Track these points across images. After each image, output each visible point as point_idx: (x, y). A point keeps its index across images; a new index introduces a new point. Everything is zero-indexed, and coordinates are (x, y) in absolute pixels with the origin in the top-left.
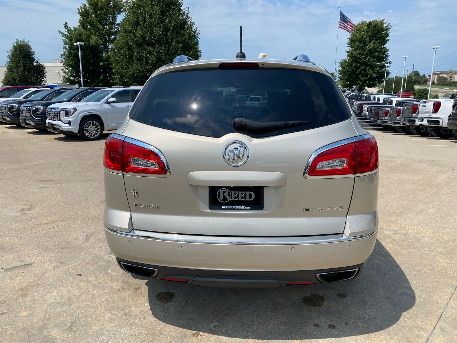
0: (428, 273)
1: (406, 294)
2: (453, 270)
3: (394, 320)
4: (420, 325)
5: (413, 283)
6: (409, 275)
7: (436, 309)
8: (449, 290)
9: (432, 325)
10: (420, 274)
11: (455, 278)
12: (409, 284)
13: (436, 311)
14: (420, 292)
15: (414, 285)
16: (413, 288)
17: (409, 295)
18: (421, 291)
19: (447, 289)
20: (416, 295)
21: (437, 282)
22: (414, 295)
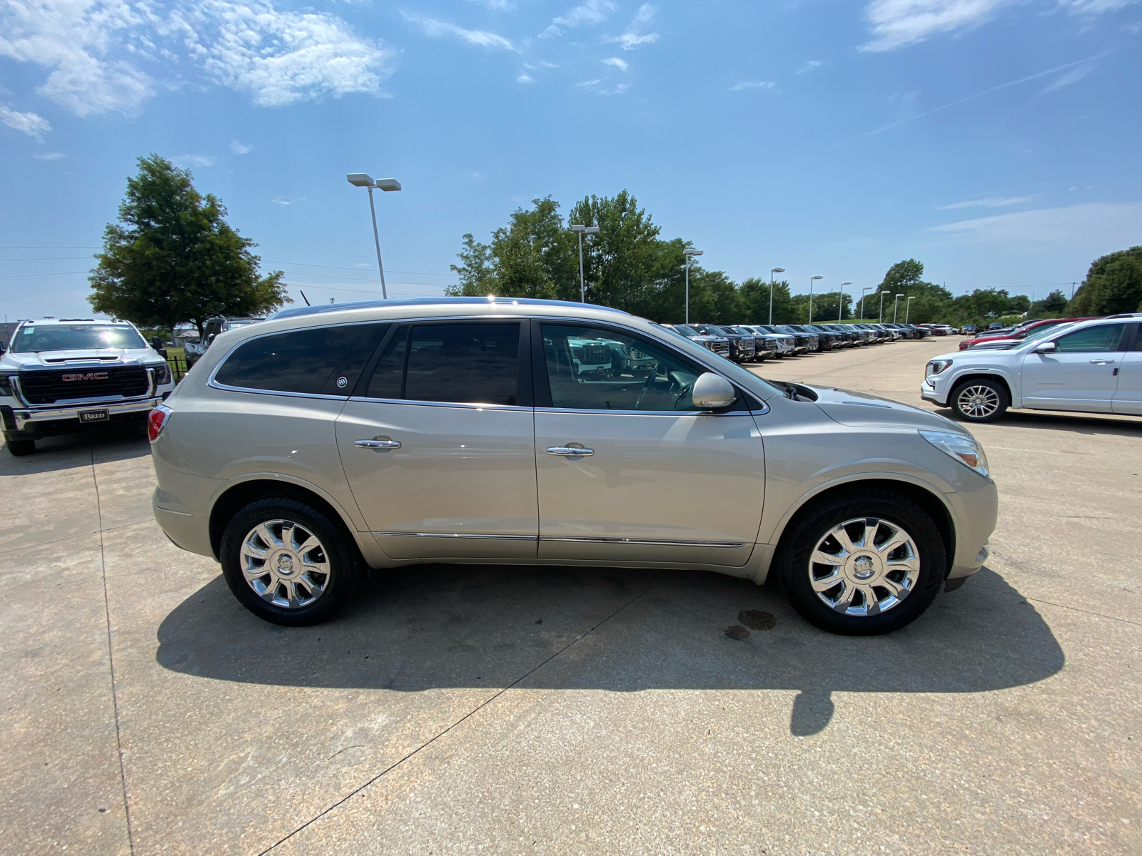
0: (186, 712)
1: (180, 661)
2: (148, 760)
3: (162, 634)
4: (130, 650)
5: (188, 679)
6: (208, 682)
7: (124, 677)
8: (127, 714)
9: (116, 659)
10: (194, 700)
11: (132, 743)
12: (193, 674)
13: (123, 675)
14: (165, 677)
15: (184, 679)
16: (180, 674)
17: (176, 663)
18: (166, 679)
19: (130, 713)
20: (166, 670)
21: (156, 711)
22: (170, 669)
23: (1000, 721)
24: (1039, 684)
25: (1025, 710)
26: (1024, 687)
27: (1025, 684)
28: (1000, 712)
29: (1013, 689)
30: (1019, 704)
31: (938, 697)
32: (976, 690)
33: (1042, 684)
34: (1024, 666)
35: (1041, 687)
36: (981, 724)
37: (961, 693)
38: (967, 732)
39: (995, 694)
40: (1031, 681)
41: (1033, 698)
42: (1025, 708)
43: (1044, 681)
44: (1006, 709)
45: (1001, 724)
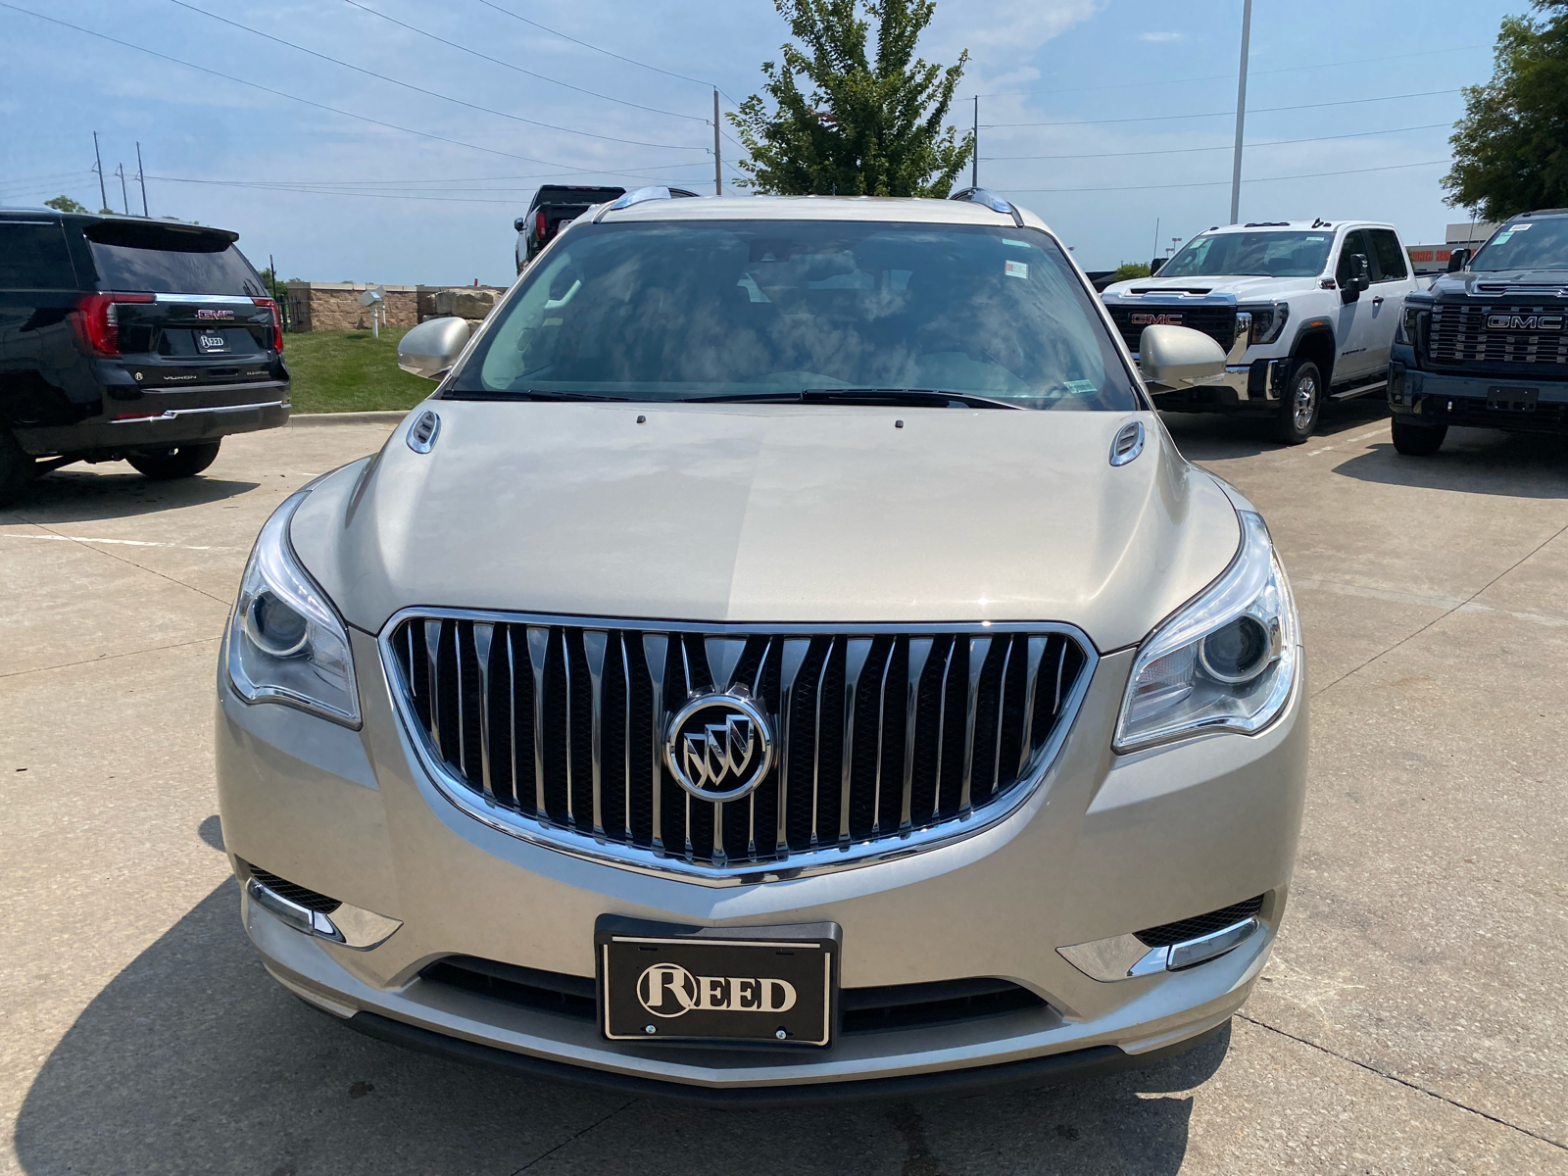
23: (38, 977)
24: (32, 1073)
25: (18, 1015)
26: (51, 1048)
27: (52, 1054)
28: (50, 985)
29: (63, 1031)
30: (34, 1016)
31: (144, 941)
32: (111, 986)
33: (26, 1078)
34: (82, 1088)
35: (23, 1069)
36: (60, 956)
37: (124, 968)
38: (66, 936)
39: (81, 1002)
40: (49, 1066)
41: (22, 1042)
42: (22, 1019)
43: (27, 1085)
44: (44, 994)
45: (34, 974)
